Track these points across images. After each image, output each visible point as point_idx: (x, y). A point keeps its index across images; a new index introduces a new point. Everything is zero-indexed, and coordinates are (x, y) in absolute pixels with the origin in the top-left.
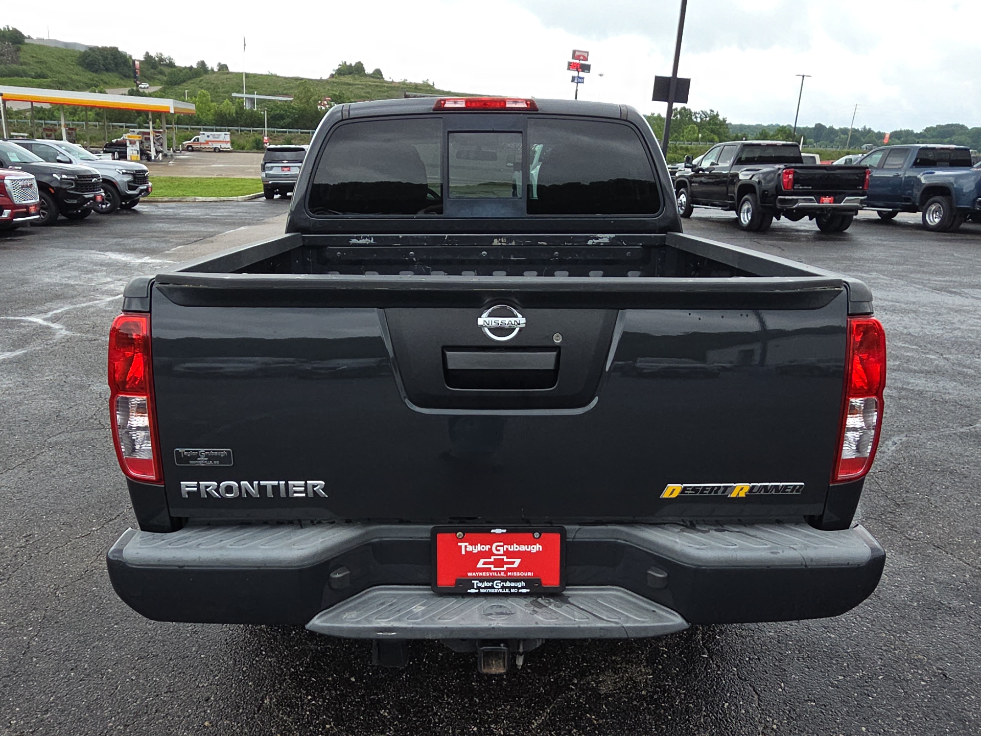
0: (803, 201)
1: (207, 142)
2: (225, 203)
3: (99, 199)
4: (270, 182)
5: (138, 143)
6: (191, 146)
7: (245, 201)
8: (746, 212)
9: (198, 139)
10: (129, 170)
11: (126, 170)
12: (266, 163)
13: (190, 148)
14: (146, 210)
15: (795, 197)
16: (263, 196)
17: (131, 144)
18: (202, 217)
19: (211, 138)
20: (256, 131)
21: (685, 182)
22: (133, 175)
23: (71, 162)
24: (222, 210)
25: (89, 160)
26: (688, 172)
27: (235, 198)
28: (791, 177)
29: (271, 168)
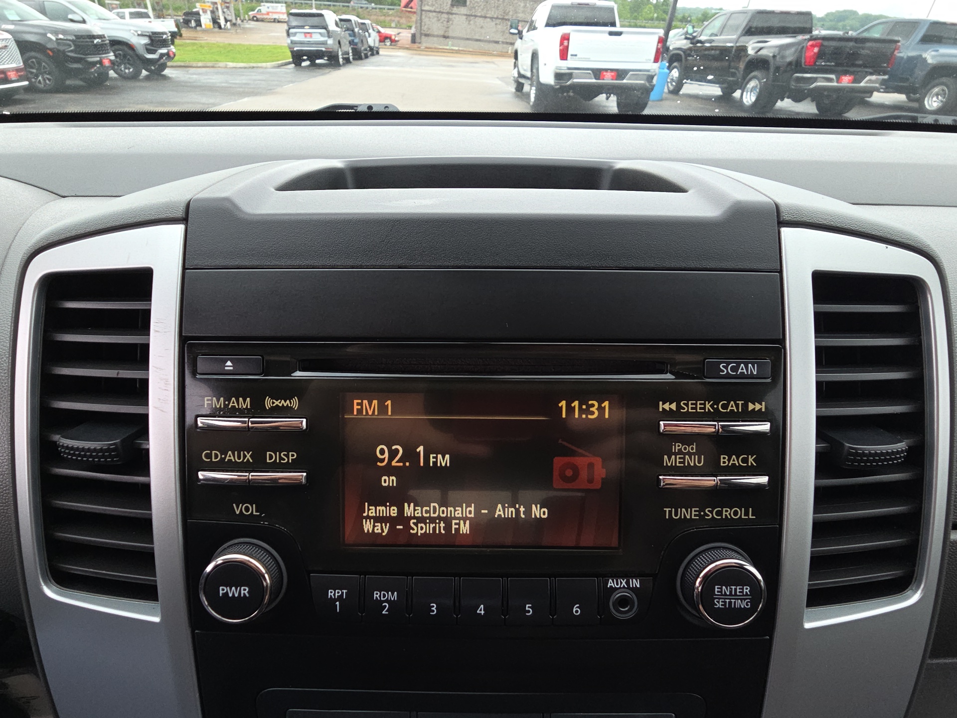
0: (823, 80)
1: (268, 13)
2: (252, 70)
3: (107, 63)
4: (295, 49)
5: (209, 12)
6: (255, 17)
7: (275, 67)
8: (749, 90)
9: (260, 10)
10: (146, 32)
11: (142, 32)
12: (289, 29)
13: (255, 19)
14: (179, 75)
15: (815, 75)
16: (291, 64)
17: (203, 12)
18: (218, 85)
19: (270, 10)
20: (307, 4)
21: (681, 56)
22: (150, 37)
23: (84, 22)
24: (244, 77)
25: (104, 19)
26: (686, 44)
27: (264, 65)
28: (816, 50)
29: (295, 34)
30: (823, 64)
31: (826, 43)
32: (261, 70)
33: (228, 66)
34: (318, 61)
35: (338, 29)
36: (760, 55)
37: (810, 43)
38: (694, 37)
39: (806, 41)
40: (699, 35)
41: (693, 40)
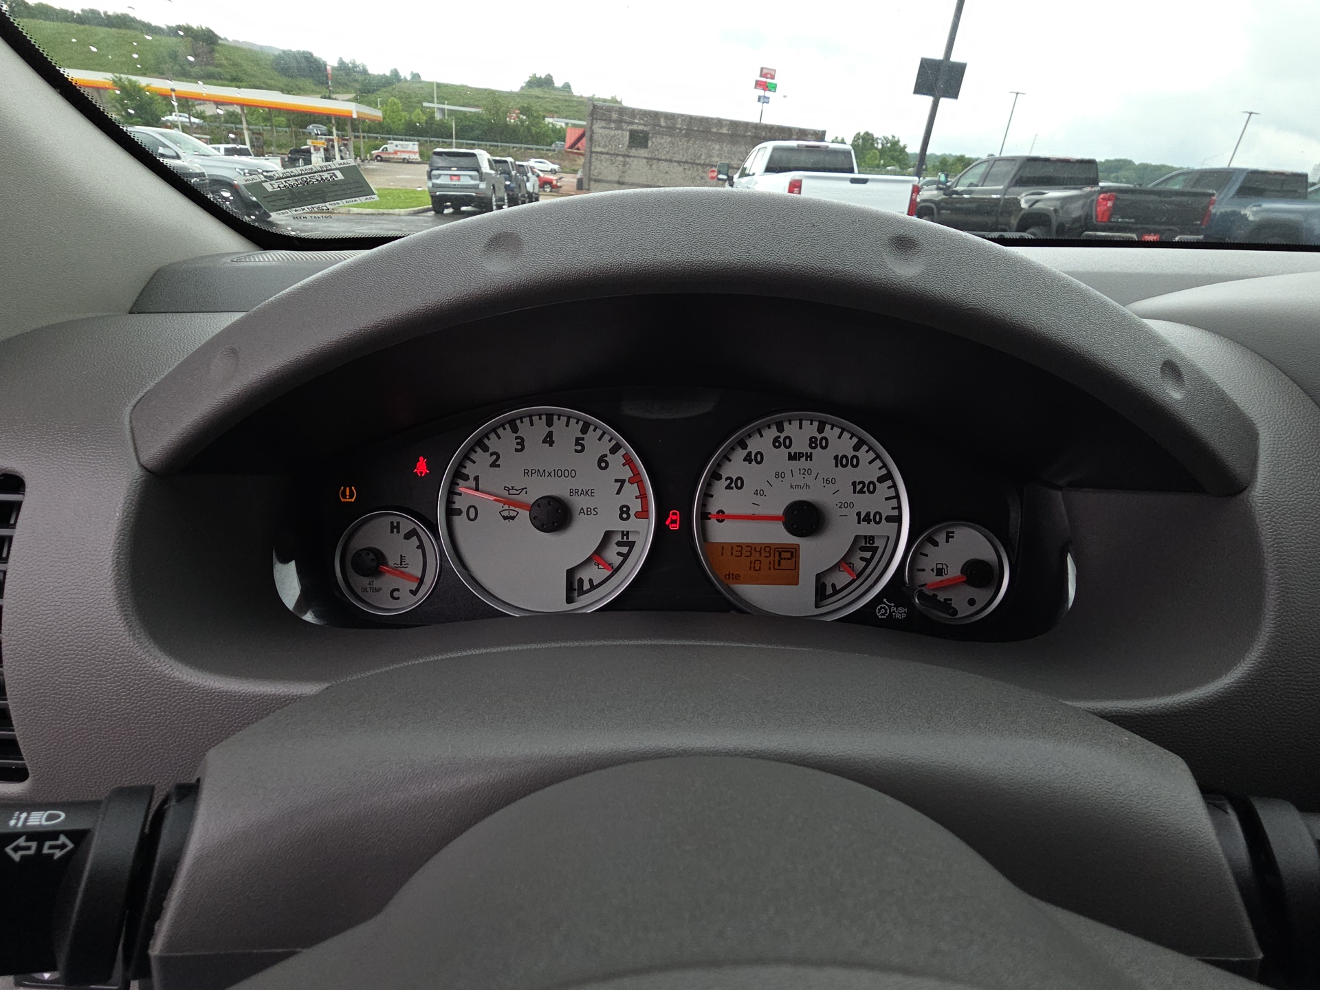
1: (396, 153)
2: (383, 217)
4: (438, 193)
5: (322, 150)
6: (379, 156)
7: (409, 214)
9: (386, 148)
12: (432, 170)
13: (379, 158)
14: (282, 223)
15: (1110, 234)
16: (430, 211)
17: (315, 150)
19: (399, 148)
20: (445, 142)
24: (373, 226)
25: (204, 155)
26: (938, 196)
27: (397, 211)
28: (1110, 204)
29: (439, 176)
30: (1120, 220)
31: (1121, 196)
32: (394, 218)
33: (351, 212)
34: (463, 209)
35: (493, 172)
36: (1036, 209)
37: (1102, 196)
38: (949, 187)
39: (1097, 194)
40: (954, 185)
41: (947, 190)
